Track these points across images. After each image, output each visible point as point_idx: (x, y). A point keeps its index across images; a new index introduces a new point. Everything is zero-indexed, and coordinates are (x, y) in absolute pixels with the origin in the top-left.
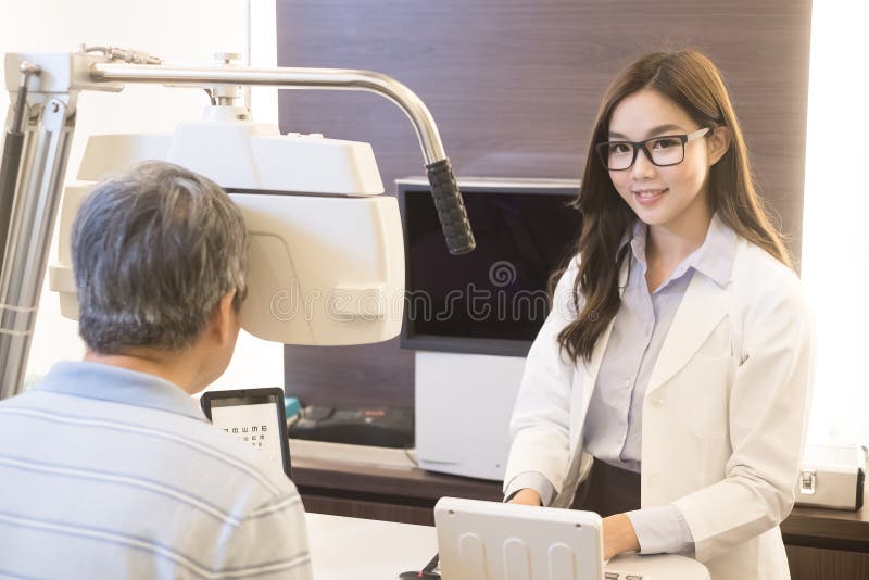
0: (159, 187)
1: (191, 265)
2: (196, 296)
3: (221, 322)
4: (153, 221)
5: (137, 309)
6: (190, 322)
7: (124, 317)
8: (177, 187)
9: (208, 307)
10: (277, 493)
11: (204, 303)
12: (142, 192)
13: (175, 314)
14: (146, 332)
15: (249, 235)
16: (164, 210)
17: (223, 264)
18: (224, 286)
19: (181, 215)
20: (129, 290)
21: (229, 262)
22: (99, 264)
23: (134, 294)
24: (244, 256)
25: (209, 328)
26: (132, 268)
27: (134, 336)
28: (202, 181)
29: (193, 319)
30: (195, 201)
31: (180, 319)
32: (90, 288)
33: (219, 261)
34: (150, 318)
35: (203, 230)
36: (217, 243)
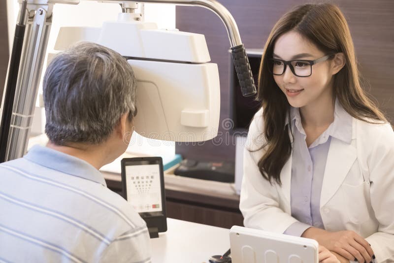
0: (87, 57)
1: (104, 100)
2: (107, 116)
3: (122, 128)
4: (84, 77)
5: (76, 123)
6: (104, 130)
7: (69, 127)
8: (97, 57)
9: (115, 121)
12: (78, 61)
13: (96, 126)
14: (80, 136)
15: (137, 81)
16: (89, 71)
17: (122, 99)
18: (123, 110)
19: (99, 73)
20: (72, 114)
21: (125, 97)
22: (56, 100)
23: (74, 115)
24: (134, 94)
25: (115, 131)
26: (73, 102)
27: (74, 137)
28: (110, 53)
29: (106, 128)
30: (106, 65)
31: (99, 128)
32: (51, 111)
33: (120, 97)
34: (83, 128)
35: (111, 81)
36: (119, 88)
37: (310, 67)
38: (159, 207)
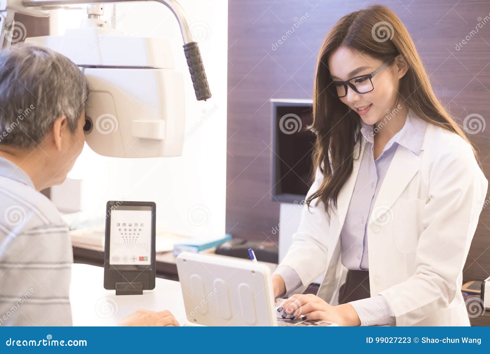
2: (35, 117)
3: (54, 134)
6: (33, 133)
9: (45, 124)
10: (47, 222)
11: (42, 121)
13: (23, 127)
18: (56, 114)
21: (59, 99)
29: (35, 132)
31: (26, 130)
33: (51, 97)
35: (40, 77)
37: (369, 80)
38: (147, 260)
